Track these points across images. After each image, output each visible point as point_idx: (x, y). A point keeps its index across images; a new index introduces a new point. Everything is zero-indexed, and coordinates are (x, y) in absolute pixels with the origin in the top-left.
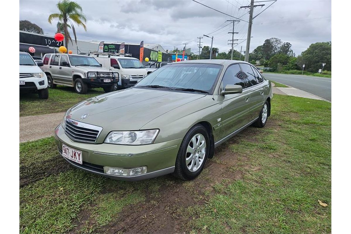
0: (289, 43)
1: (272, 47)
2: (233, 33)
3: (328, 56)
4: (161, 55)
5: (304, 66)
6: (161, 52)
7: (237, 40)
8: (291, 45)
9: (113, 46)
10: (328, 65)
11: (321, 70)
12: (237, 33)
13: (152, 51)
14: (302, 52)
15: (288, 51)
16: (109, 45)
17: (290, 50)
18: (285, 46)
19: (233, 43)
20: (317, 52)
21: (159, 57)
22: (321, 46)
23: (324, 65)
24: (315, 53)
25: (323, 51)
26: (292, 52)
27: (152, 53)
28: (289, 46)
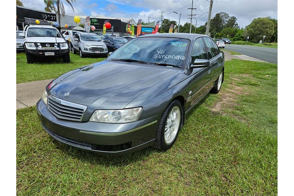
0: (235, 17)
1: (221, 21)
2: (192, 9)
3: (267, 29)
4: (134, 28)
5: (248, 38)
6: (134, 26)
7: (195, 15)
8: (236, 19)
9: (96, 20)
10: (268, 37)
11: (262, 41)
12: (195, 9)
13: (127, 25)
14: (246, 26)
15: (233, 24)
16: (92, 19)
17: (235, 23)
18: (231, 20)
19: (192, 17)
20: (259, 26)
21: (132, 30)
22: (262, 21)
23: (264, 37)
24: (258, 28)
25: (263, 25)
26: (237, 26)
27: (127, 26)
28: (235, 20)
